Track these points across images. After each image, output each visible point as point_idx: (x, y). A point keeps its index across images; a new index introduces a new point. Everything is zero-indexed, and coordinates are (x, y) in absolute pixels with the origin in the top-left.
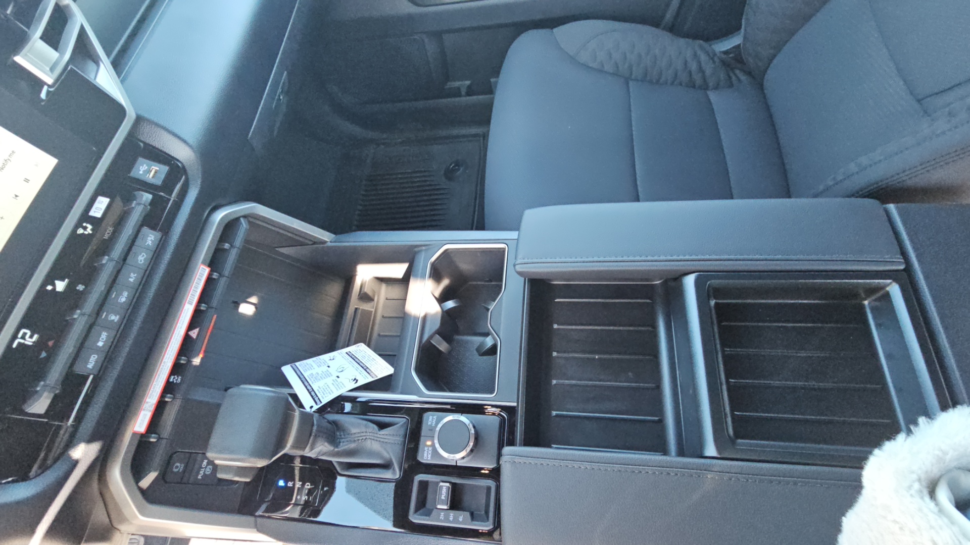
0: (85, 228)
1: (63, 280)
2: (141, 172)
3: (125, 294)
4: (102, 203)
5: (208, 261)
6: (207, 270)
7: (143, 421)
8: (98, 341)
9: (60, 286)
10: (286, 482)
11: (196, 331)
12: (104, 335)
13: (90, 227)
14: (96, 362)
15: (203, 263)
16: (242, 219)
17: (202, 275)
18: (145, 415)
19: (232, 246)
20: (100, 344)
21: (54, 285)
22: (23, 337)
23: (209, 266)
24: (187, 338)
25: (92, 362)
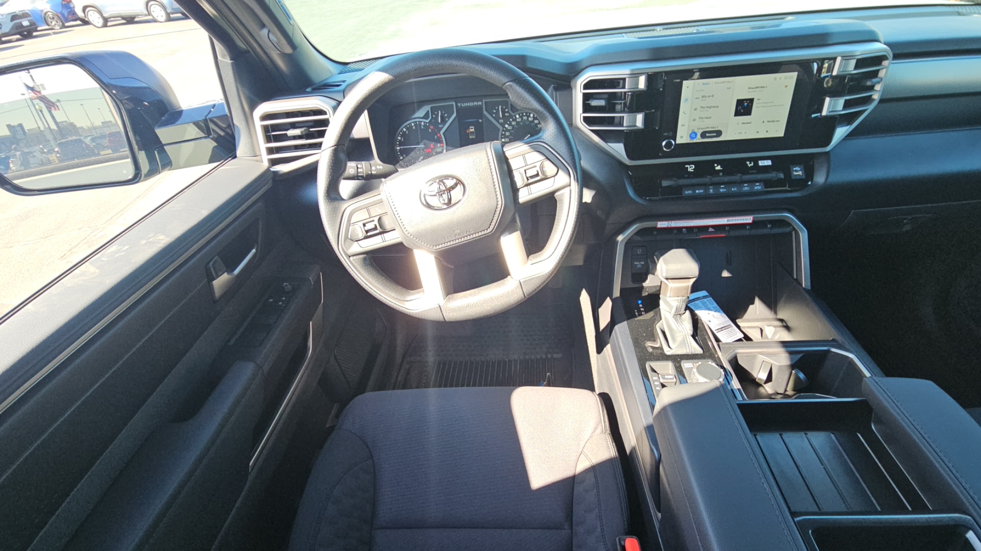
0: (750, 163)
1: (721, 167)
2: (794, 169)
3: (725, 190)
4: (768, 163)
5: (756, 219)
6: (750, 221)
7: (662, 224)
8: (698, 190)
9: (718, 168)
10: (641, 304)
11: (713, 230)
12: (702, 191)
13: (752, 164)
14: (689, 194)
15: (754, 218)
16: (791, 227)
17: (746, 220)
18: (665, 224)
19: (771, 228)
20: (697, 191)
21: (717, 166)
22: (690, 167)
23: (753, 221)
24: (707, 227)
25: (688, 192)
